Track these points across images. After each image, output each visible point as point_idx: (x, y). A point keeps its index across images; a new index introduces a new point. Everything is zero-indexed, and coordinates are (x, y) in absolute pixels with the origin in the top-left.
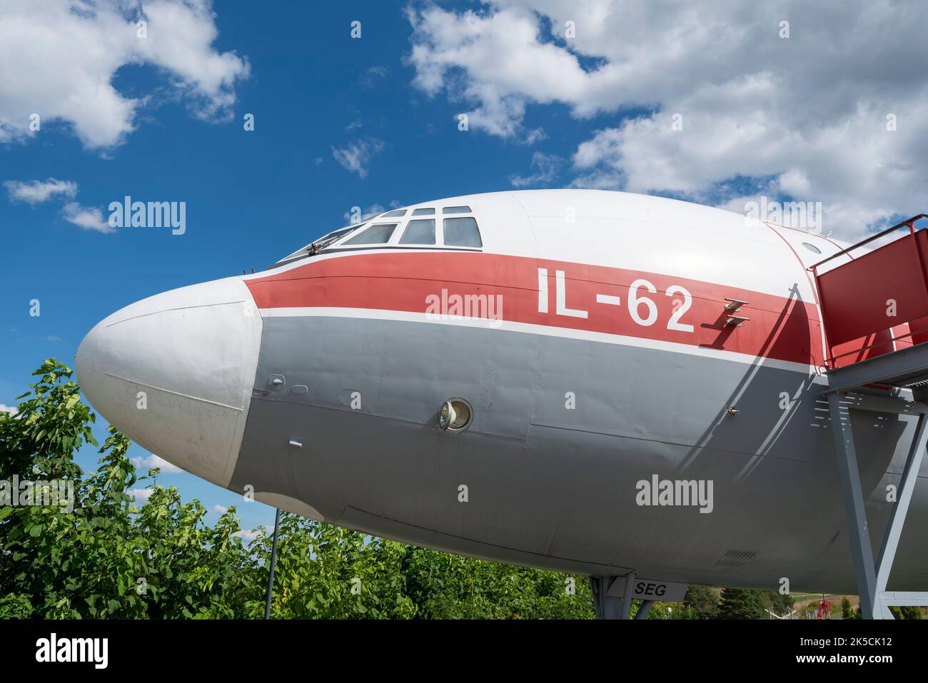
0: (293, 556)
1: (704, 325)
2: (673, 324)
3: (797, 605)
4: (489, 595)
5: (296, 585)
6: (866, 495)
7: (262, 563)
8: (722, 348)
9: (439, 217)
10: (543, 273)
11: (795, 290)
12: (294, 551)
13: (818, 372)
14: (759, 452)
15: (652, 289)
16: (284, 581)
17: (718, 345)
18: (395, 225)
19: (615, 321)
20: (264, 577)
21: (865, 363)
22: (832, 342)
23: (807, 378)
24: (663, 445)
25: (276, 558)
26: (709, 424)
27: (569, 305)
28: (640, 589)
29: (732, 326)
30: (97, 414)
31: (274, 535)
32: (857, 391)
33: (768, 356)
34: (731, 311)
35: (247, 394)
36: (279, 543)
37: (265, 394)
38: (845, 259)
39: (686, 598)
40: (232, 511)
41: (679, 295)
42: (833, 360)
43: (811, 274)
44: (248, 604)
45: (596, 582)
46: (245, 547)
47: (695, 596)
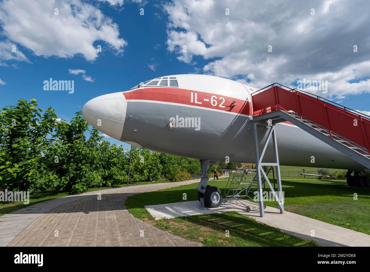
0: (135, 156)
1: (227, 106)
2: (220, 106)
3: (243, 166)
4: (178, 164)
5: (136, 162)
6: (259, 144)
7: (128, 157)
8: (231, 111)
9: (169, 80)
10: (192, 93)
11: (247, 99)
12: (135, 155)
13: (251, 117)
14: (237, 134)
15: (216, 98)
16: (133, 161)
17: (230, 111)
18: (158, 81)
19: (207, 105)
20: (129, 160)
21: (261, 115)
22: (254, 111)
23: (248, 118)
24: (217, 132)
25: (131, 156)
26: (227, 128)
27: (198, 101)
28: (210, 162)
29: (233, 107)
30: (90, 125)
31: (131, 151)
32: (259, 121)
33: (240, 113)
34: (233, 103)
35: (124, 119)
36: (132, 153)
37: (128, 119)
38: (258, 92)
39: (220, 165)
40: (122, 146)
41: (222, 99)
42: (254, 115)
43: (251, 96)
44: (125, 166)
45: (201, 161)
46: (124, 154)
47: (222, 164)
